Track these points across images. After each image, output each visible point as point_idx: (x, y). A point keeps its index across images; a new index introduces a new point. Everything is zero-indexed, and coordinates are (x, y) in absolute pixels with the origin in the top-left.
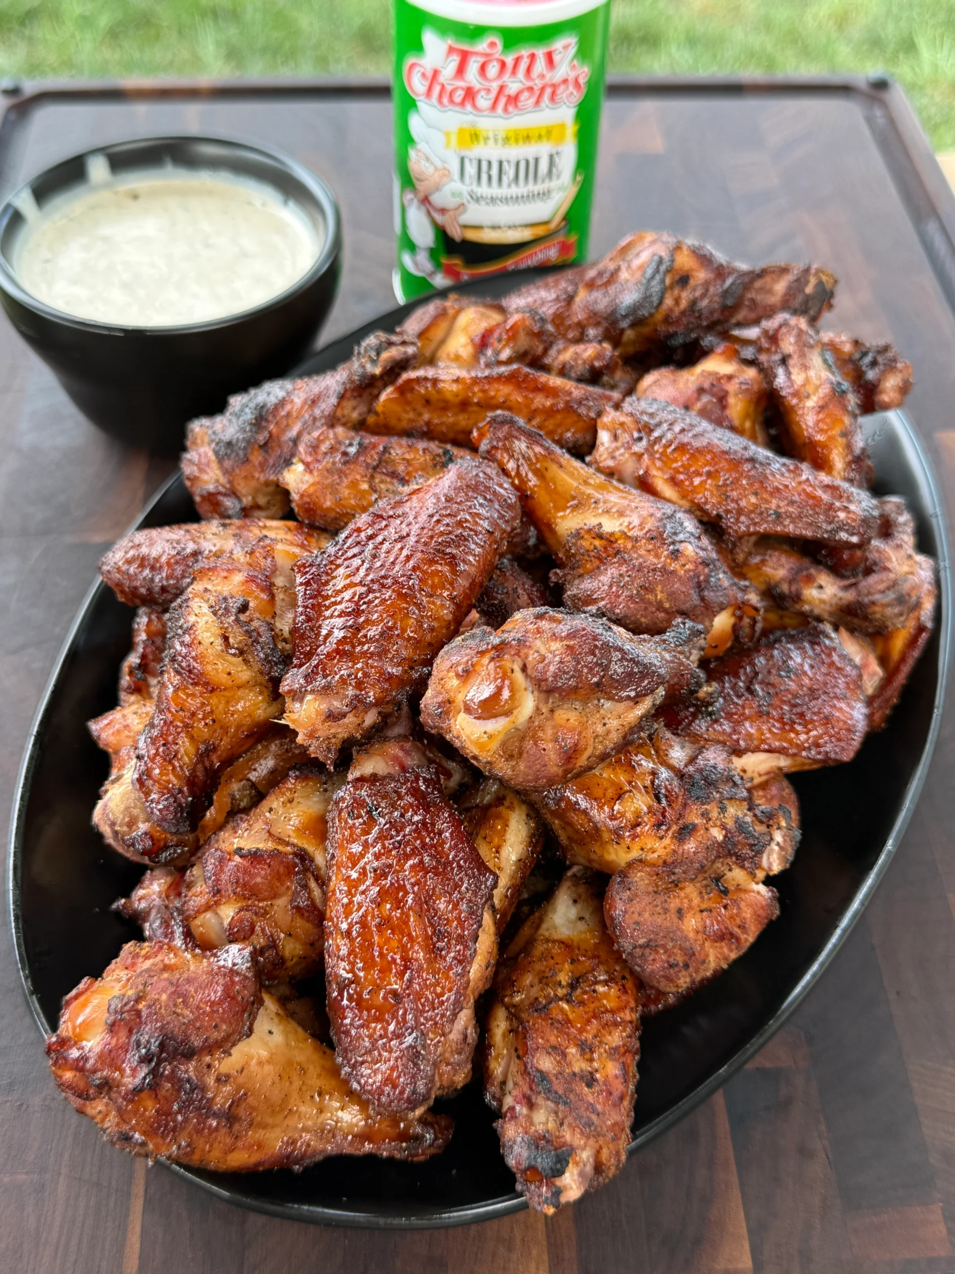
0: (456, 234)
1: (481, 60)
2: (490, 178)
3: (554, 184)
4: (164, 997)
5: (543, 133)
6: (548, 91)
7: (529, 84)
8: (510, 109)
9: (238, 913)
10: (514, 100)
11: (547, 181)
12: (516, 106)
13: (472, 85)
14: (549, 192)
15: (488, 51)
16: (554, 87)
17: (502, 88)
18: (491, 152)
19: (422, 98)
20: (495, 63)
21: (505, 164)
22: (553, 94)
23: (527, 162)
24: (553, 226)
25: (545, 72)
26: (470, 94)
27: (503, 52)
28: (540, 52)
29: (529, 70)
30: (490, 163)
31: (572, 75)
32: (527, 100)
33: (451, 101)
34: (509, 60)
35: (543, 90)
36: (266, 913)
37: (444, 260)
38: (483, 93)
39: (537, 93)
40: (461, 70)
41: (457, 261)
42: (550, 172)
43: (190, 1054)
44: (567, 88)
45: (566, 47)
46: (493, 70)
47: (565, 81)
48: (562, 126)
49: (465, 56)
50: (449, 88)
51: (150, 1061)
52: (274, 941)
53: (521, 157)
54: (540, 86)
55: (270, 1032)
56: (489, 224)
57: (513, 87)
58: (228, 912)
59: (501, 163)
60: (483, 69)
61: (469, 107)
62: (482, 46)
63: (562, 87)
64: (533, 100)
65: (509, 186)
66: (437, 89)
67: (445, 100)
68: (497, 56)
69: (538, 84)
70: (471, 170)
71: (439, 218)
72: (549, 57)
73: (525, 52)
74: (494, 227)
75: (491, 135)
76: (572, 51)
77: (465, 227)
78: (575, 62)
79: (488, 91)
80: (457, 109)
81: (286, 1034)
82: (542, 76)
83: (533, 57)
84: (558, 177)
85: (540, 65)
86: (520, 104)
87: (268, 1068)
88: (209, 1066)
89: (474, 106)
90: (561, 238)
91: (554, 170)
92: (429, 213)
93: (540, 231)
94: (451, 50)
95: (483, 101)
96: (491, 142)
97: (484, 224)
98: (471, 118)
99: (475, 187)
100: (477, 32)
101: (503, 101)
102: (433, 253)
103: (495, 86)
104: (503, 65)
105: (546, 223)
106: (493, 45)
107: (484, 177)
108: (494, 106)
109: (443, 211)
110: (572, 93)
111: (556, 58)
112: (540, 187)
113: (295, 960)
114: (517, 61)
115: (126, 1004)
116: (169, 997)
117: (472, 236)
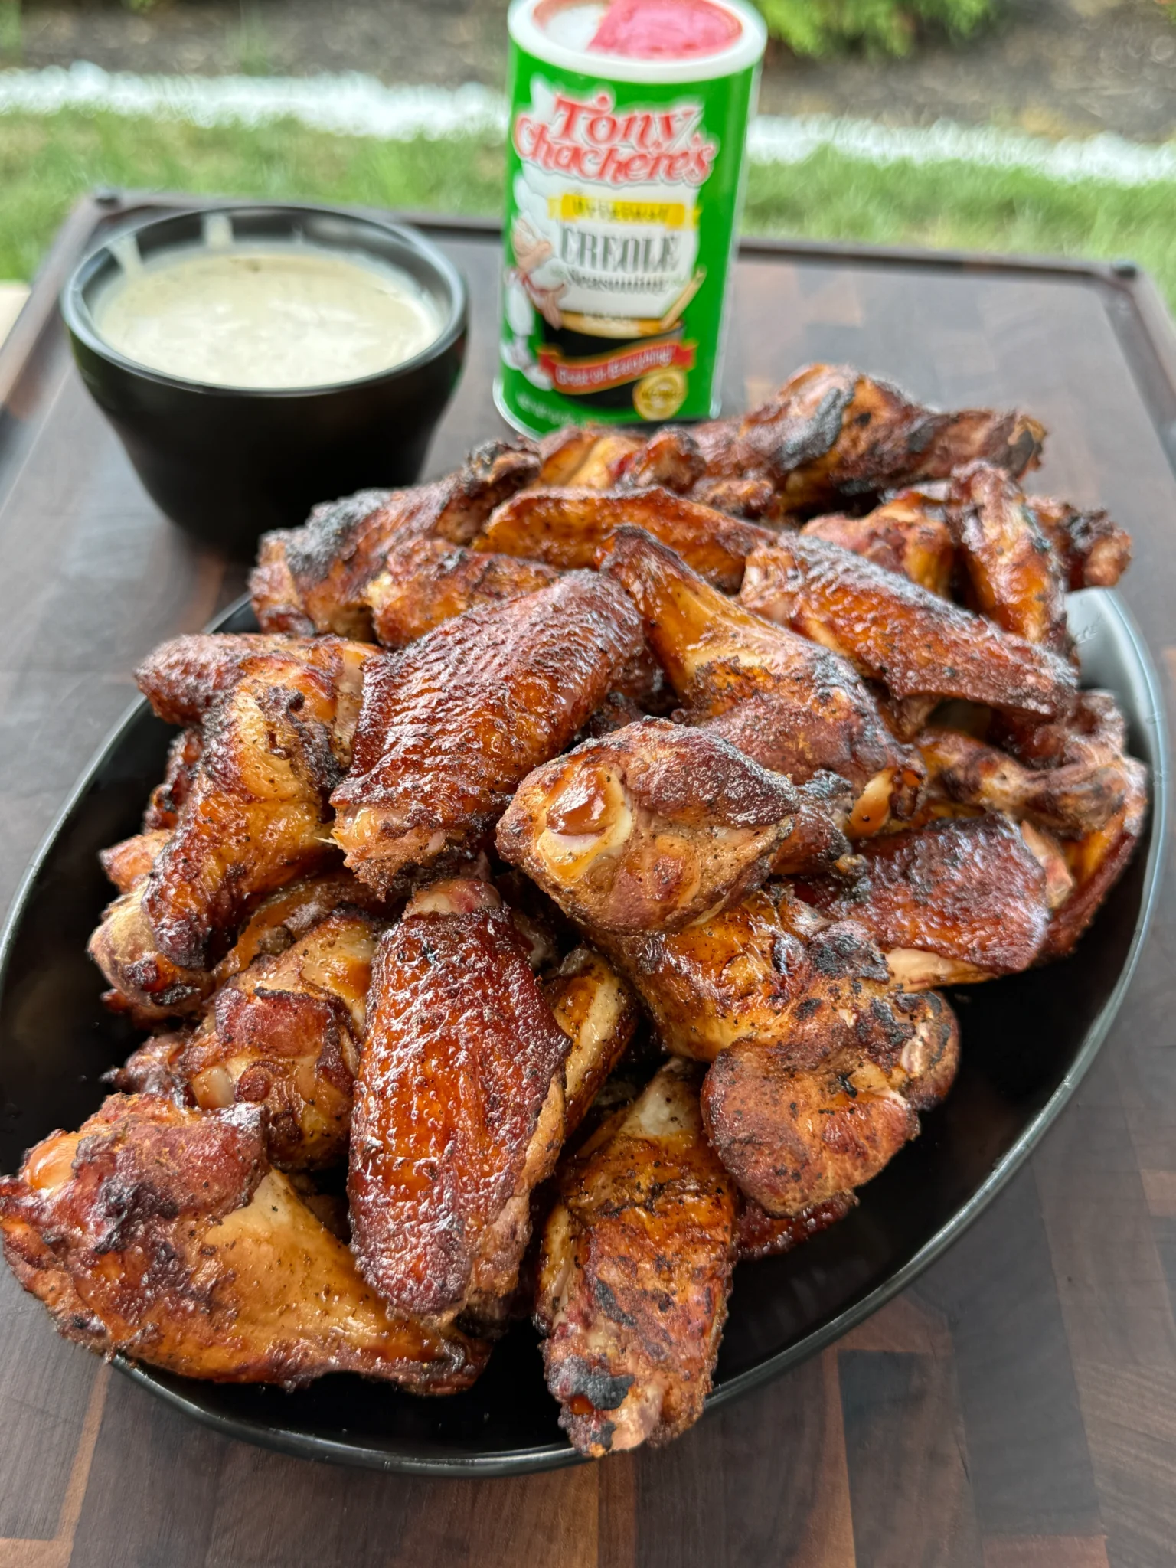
0: (555, 319)
1: (591, 117)
2: (594, 256)
3: (668, 274)
4: (147, 1143)
5: (656, 211)
6: (664, 163)
7: (643, 151)
8: (621, 178)
9: (251, 1068)
10: (624, 167)
11: (659, 270)
12: (626, 175)
13: (578, 145)
14: (661, 283)
15: (598, 107)
16: (672, 159)
17: (611, 152)
18: (596, 225)
19: (529, 159)
20: (604, 122)
21: (611, 242)
22: (671, 167)
23: (637, 243)
24: (666, 324)
25: (661, 140)
26: (577, 155)
27: (615, 109)
28: (657, 116)
29: (643, 134)
30: (594, 239)
31: (694, 149)
32: (639, 169)
33: (557, 163)
34: (621, 120)
35: (658, 160)
36: (286, 1072)
37: (540, 351)
38: (590, 156)
39: (652, 163)
40: (568, 126)
41: (554, 353)
42: (663, 261)
43: (169, 1213)
44: (688, 163)
45: (687, 115)
46: (602, 130)
47: (685, 155)
48: (680, 208)
49: (573, 110)
50: (556, 147)
51: (119, 1213)
52: (292, 1107)
53: (628, 236)
54: (655, 155)
55: (274, 1209)
56: (592, 310)
57: (624, 152)
58: (239, 1067)
59: (606, 240)
60: (592, 127)
61: (575, 172)
62: (591, 101)
63: (681, 162)
64: (644, 172)
65: (615, 269)
66: (544, 148)
67: (551, 163)
68: (607, 114)
69: (653, 152)
70: (574, 244)
71: (538, 300)
72: (667, 123)
73: (639, 113)
74: (597, 316)
75: (597, 206)
76: (695, 120)
77: (566, 312)
78: (698, 135)
79: (596, 153)
80: (562, 172)
81: (294, 1216)
82: (657, 144)
83: (647, 120)
84: (674, 268)
85: (656, 131)
86: (631, 173)
87: (265, 1248)
88: (192, 1233)
89: (581, 171)
90: (674, 340)
91: (668, 258)
92: (529, 296)
93: (649, 328)
94: (560, 103)
95: (591, 166)
96: (597, 214)
97: (585, 310)
98: (576, 183)
99: (576, 266)
100: (589, 83)
101: (612, 168)
102: (531, 341)
103: (604, 148)
104: (614, 124)
105: (657, 320)
106: (603, 100)
107: (588, 254)
108: (601, 173)
109: (543, 291)
110: (693, 171)
111: (676, 125)
112: (651, 276)
113: (316, 1137)
114: (630, 122)
115: (99, 1145)
116: (154, 1145)
117: (572, 323)
